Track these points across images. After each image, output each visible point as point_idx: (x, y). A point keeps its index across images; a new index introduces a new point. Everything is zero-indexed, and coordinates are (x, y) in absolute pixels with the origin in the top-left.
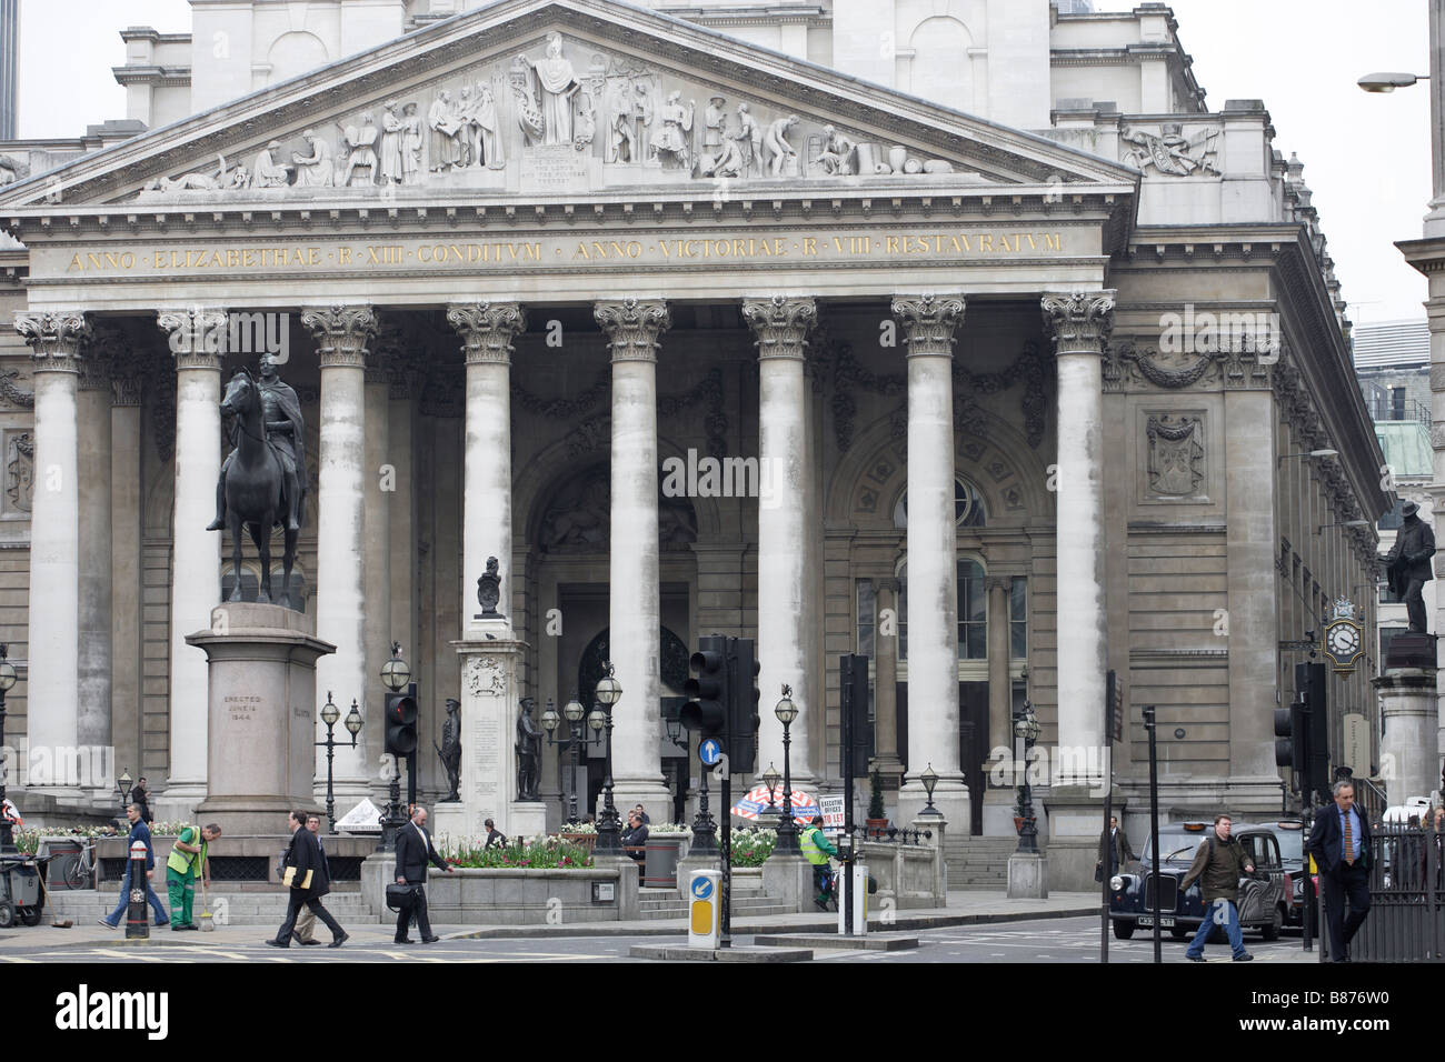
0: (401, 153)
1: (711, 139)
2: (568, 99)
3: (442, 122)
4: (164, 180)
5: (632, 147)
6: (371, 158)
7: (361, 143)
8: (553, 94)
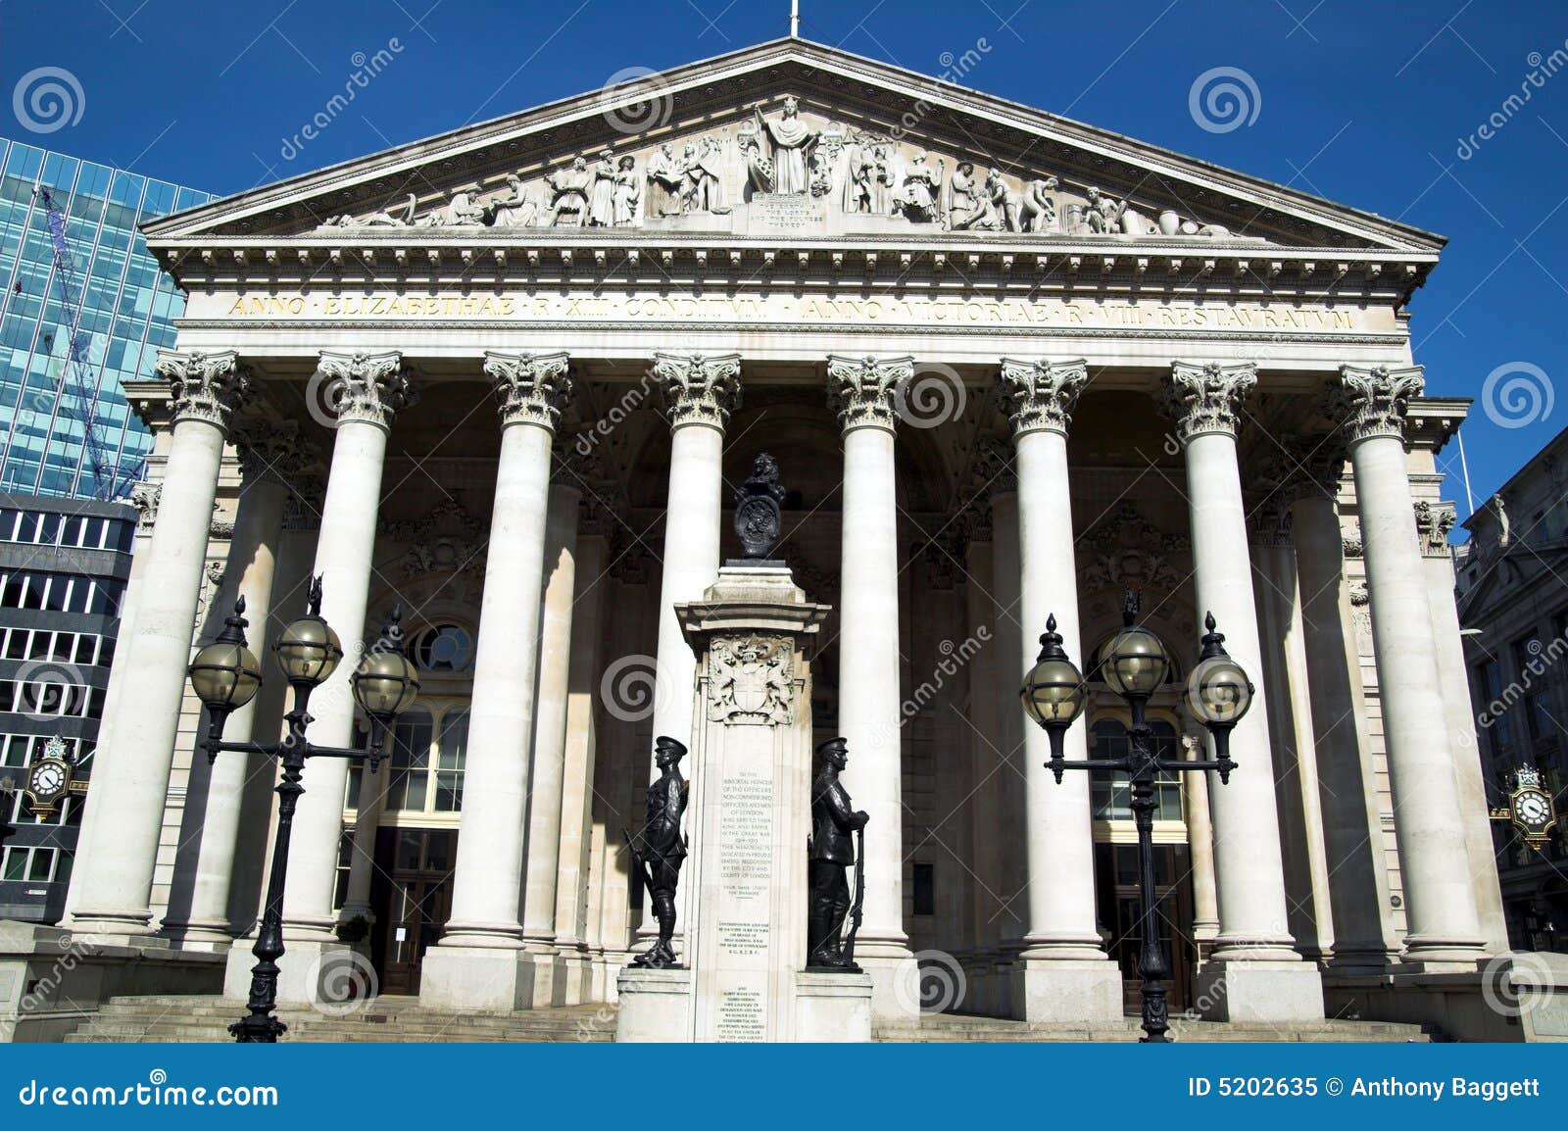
0: (613, 202)
1: (960, 200)
2: (804, 153)
3: (662, 170)
4: (346, 218)
5: (872, 202)
6: (578, 202)
7: (571, 186)
8: (786, 148)
